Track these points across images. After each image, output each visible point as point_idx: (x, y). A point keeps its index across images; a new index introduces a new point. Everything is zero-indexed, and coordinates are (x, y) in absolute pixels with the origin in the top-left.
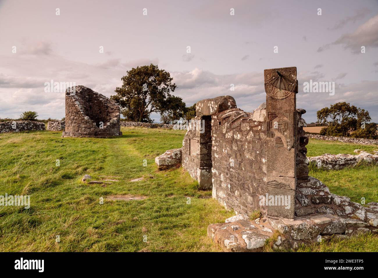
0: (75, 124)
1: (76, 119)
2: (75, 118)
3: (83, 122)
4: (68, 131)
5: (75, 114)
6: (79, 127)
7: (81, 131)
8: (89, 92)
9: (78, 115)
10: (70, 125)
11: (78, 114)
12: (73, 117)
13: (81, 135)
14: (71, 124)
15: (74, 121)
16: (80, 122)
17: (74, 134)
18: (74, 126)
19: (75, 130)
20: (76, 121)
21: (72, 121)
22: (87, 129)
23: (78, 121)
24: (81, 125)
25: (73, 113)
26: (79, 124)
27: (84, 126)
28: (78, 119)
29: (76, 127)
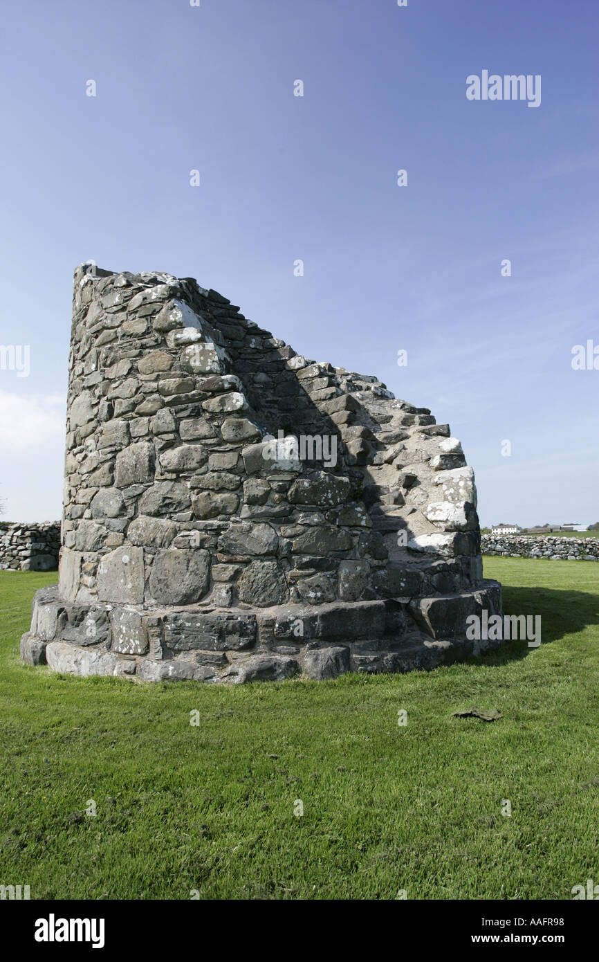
0: (165, 522)
1: (179, 473)
2: (171, 457)
3: (253, 501)
4: (85, 597)
5: (169, 418)
6: (211, 551)
7: (233, 592)
8: (220, 318)
9: (203, 429)
10: (113, 538)
11: (197, 413)
12: (143, 447)
13: (250, 647)
14: (118, 523)
15: (159, 489)
16: (218, 498)
17: (157, 636)
18: (154, 539)
19: (167, 586)
20: (173, 486)
21: (134, 497)
22: (299, 574)
23: (202, 490)
24: (231, 525)
25: (141, 415)
26: (210, 522)
27: (266, 536)
28: (198, 468)
29: (173, 548)
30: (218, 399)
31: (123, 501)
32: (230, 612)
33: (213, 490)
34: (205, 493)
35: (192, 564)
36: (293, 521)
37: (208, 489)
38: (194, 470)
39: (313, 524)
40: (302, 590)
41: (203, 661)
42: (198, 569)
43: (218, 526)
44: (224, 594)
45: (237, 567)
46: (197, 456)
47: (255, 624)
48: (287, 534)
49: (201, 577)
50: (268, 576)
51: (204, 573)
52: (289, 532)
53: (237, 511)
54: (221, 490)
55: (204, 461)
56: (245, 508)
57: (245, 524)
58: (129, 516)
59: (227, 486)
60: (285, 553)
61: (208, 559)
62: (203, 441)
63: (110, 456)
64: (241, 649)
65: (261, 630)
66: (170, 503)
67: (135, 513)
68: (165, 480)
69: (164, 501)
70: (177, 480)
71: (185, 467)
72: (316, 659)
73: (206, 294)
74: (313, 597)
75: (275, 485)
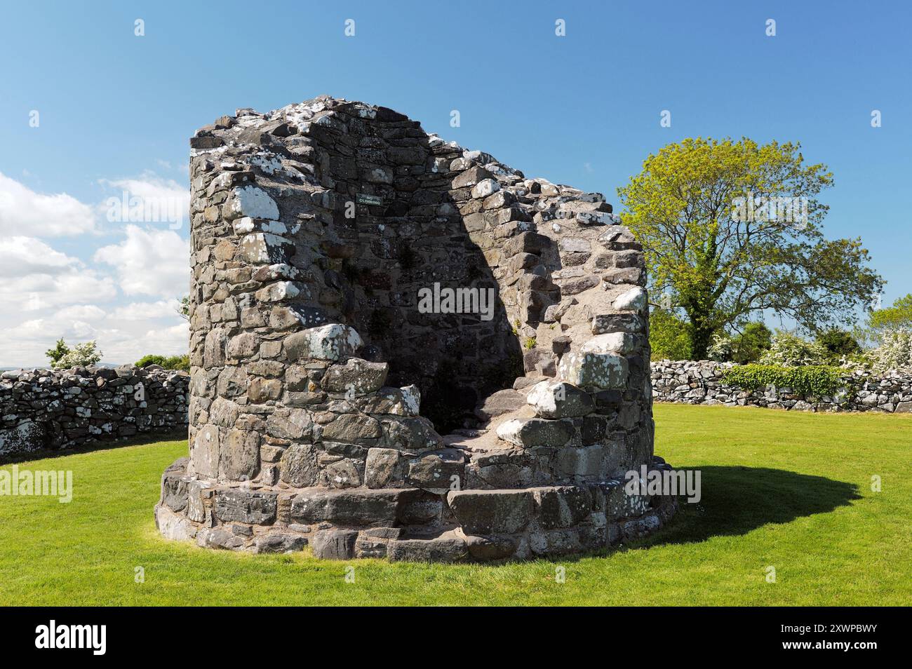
0: (231, 404)
1: (240, 359)
2: (234, 343)
3: (293, 388)
5: (234, 307)
6: (261, 433)
7: (276, 472)
8: (393, 141)
9: (256, 317)
11: (252, 302)
12: (218, 333)
13: (270, 522)
14: (205, 402)
15: (227, 374)
16: (267, 383)
17: (210, 507)
18: (224, 420)
19: (231, 463)
20: (236, 372)
21: (214, 379)
22: (328, 459)
23: (256, 376)
24: (276, 410)
25: (217, 302)
26: (260, 406)
27: (301, 421)
28: (253, 356)
29: (235, 429)
30: (267, 288)
31: (207, 383)
32: (271, 491)
33: (263, 376)
34: (257, 379)
35: (246, 444)
36: (326, 408)
37: (259, 375)
38: (250, 356)
39: (341, 411)
40: (330, 475)
41: (238, 532)
42: (250, 449)
43: (265, 410)
44: (269, 474)
45: (279, 448)
46: (251, 344)
47: (275, 503)
48: (319, 421)
49: (253, 457)
50: (303, 459)
51: (255, 453)
52: (321, 418)
53: (280, 397)
54: (269, 377)
55: (256, 349)
56: (286, 393)
57: (286, 410)
58: (211, 397)
59: (272, 373)
60: (316, 438)
61: (258, 440)
62: (256, 330)
63: (201, 338)
64: (263, 524)
65: (280, 508)
66: (234, 387)
67: (215, 395)
68: (231, 365)
69: (229, 385)
70: (239, 365)
71: (244, 354)
72: (321, 539)
73: (373, 115)
74: (340, 481)
75: (310, 373)
